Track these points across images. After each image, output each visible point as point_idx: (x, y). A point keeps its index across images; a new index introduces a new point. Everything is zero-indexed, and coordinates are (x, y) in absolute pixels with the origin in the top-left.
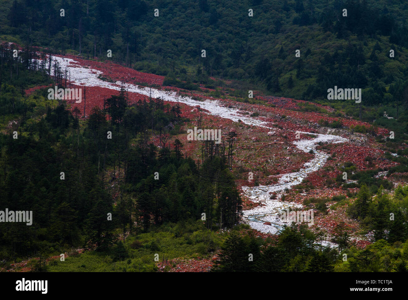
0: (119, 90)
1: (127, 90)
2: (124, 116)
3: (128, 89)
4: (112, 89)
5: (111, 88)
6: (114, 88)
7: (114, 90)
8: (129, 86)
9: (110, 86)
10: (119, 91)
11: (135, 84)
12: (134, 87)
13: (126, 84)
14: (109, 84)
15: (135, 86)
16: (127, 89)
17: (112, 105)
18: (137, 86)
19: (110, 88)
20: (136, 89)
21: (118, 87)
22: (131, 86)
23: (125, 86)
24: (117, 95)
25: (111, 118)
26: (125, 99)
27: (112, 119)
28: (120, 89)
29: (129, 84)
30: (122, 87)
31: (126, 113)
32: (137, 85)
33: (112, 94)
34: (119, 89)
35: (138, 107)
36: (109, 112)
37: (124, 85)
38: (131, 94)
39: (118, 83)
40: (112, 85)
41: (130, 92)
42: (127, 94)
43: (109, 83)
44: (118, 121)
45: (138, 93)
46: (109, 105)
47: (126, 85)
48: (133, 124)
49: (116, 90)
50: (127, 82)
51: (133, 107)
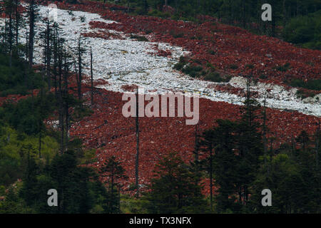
0: (239, 104)
1: (262, 104)
2: (257, 183)
3: (268, 100)
4: (217, 100)
5: (216, 97)
6: (226, 97)
7: (224, 104)
8: (269, 91)
9: (213, 93)
10: (240, 107)
11: (288, 85)
12: (284, 92)
13: (260, 85)
14: (209, 87)
15: (287, 89)
16: (264, 101)
17: (218, 149)
18: (295, 90)
19: (212, 99)
20: (293, 98)
21: (235, 96)
22: (277, 89)
23: (257, 93)
24: (233, 119)
25: (216, 188)
26: (260, 130)
27: (220, 191)
28: (243, 99)
29: (269, 85)
30: (249, 95)
31: (263, 173)
32: (294, 87)
33: (220, 116)
34: (239, 101)
35: (297, 153)
36: (210, 170)
37: (253, 88)
38: (276, 116)
39: (238, 82)
40: (219, 89)
41: (274, 110)
42: (264, 114)
43: (209, 83)
44: (238, 196)
45: (296, 113)
46: (210, 149)
47: (261, 88)
48: (284, 206)
49: (230, 103)
50: (264, 79)
51: (284, 155)
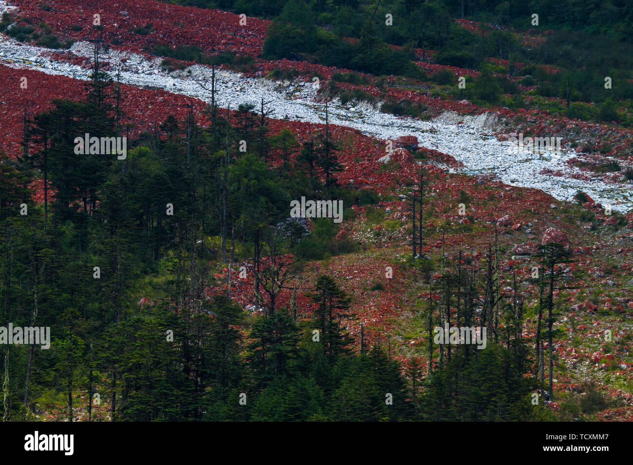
0: (85, 79)
1: (115, 79)
2: (109, 186)
3: (122, 74)
4: (54, 73)
5: (51, 68)
6: (66, 69)
7: (63, 79)
8: (124, 61)
9: (48, 64)
10: (85, 83)
11: (149, 53)
12: (145, 63)
13: (112, 53)
14: (43, 55)
15: (149, 59)
16: (118, 75)
17: (55, 140)
18: (159, 61)
19: (47, 72)
20: (156, 71)
21: (79, 68)
22: (135, 59)
23: (108, 64)
24: (76, 99)
25: (52, 193)
26: (112, 114)
27: (57, 196)
28: (90, 72)
29: (124, 53)
30: (97, 66)
31: (116, 172)
32: (158, 55)
33: (58, 94)
34: (83, 74)
35: (161, 145)
36: (44, 168)
37: (103, 57)
38: (134, 96)
39: (81, 48)
40: (56, 58)
41: (130, 87)
42: (118, 92)
43: (44, 49)
44: (82, 204)
45: (161, 91)
46: (45, 139)
47: (114, 57)
48: (144, 217)
49: (71, 77)
50: (118, 45)
51: (144, 148)
